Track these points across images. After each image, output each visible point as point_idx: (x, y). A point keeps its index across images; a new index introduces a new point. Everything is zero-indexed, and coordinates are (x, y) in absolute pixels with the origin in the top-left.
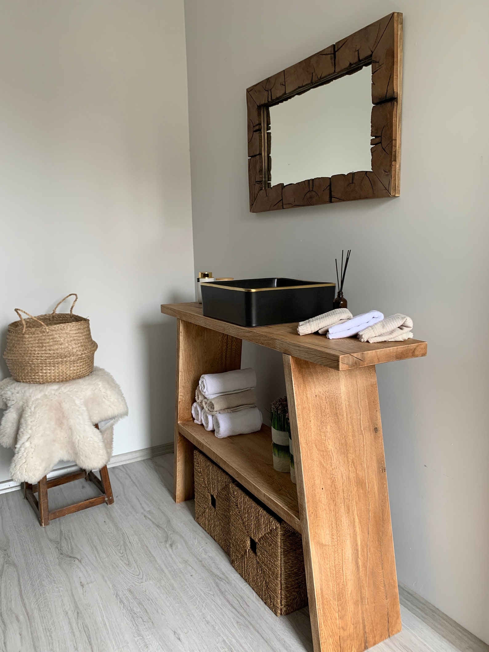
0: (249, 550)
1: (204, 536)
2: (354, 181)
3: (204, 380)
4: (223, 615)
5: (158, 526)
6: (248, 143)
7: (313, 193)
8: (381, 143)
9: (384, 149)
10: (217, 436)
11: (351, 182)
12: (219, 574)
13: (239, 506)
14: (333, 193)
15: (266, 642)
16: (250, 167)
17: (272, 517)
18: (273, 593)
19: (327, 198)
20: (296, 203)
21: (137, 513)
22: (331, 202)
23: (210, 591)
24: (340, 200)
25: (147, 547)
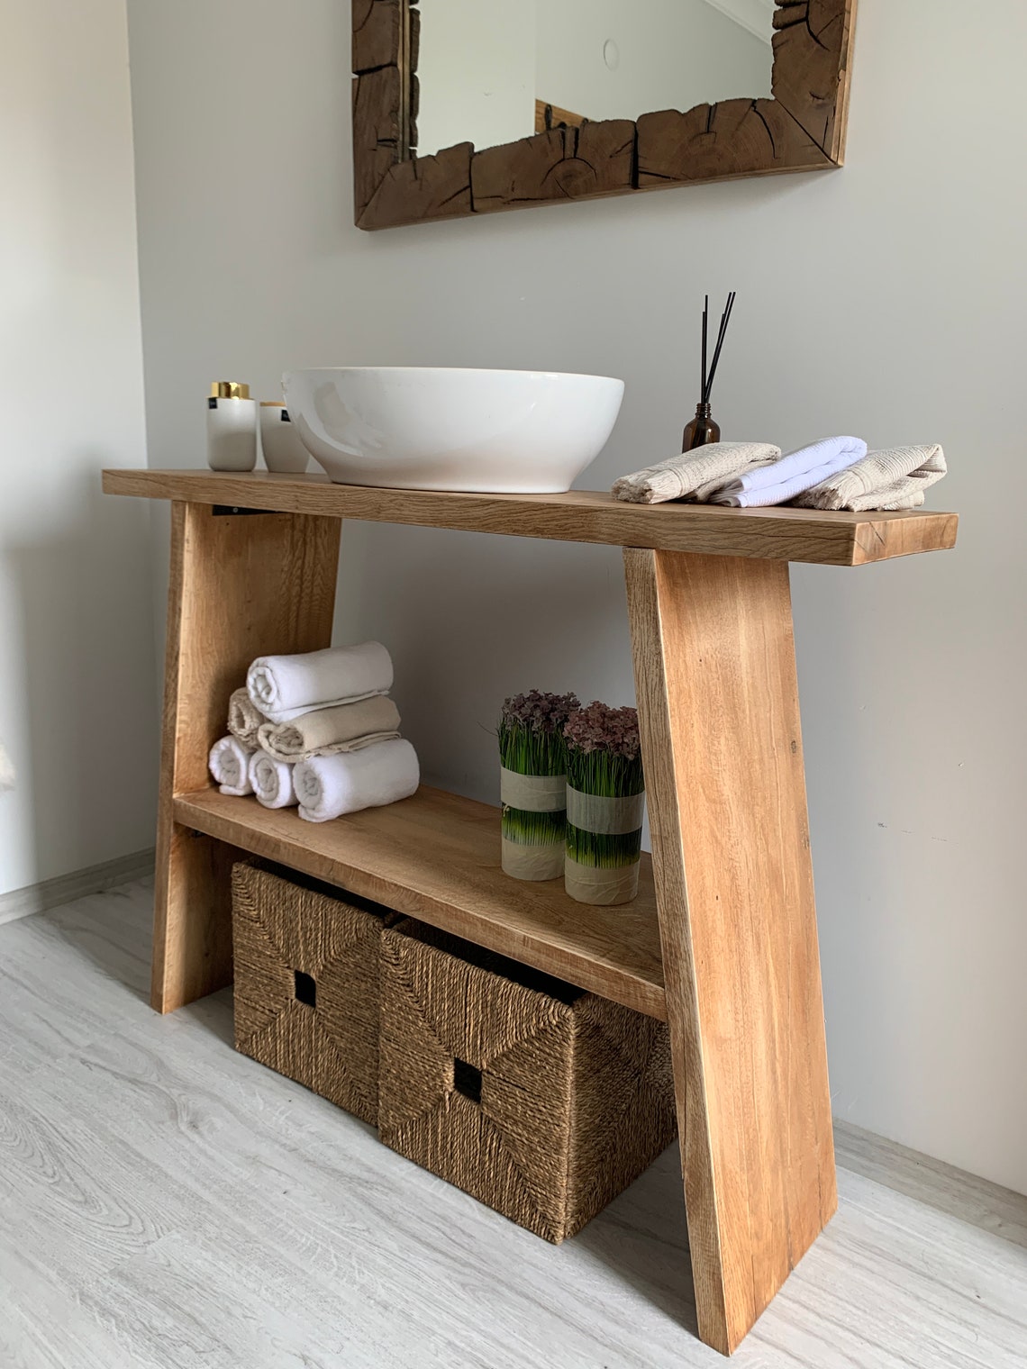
0: (451, 1094)
1: (274, 1083)
2: (714, 127)
3: (268, 671)
4: (418, 1277)
5: (134, 1081)
6: (354, 32)
7: (578, 165)
8: (806, 19)
9: (816, 39)
10: (308, 819)
11: (703, 128)
12: (357, 1172)
13: (417, 985)
14: (641, 162)
15: (560, 1317)
16: (361, 101)
17: (543, 996)
18: (544, 1189)
19: (624, 174)
20: (517, 194)
21: (55, 1057)
22: (635, 185)
23: (354, 1221)
24: (667, 179)
25: (122, 1142)
